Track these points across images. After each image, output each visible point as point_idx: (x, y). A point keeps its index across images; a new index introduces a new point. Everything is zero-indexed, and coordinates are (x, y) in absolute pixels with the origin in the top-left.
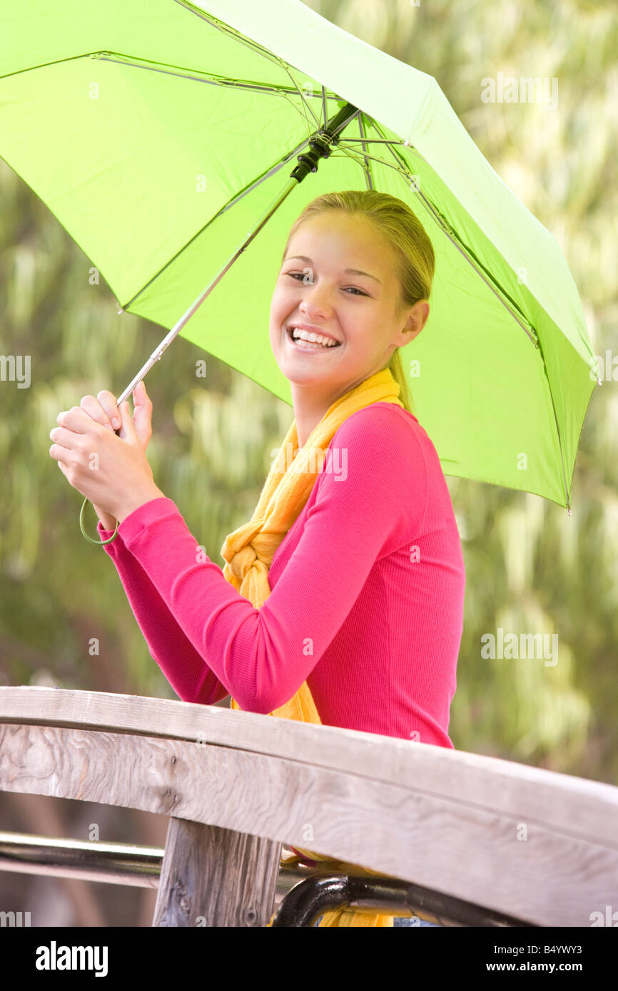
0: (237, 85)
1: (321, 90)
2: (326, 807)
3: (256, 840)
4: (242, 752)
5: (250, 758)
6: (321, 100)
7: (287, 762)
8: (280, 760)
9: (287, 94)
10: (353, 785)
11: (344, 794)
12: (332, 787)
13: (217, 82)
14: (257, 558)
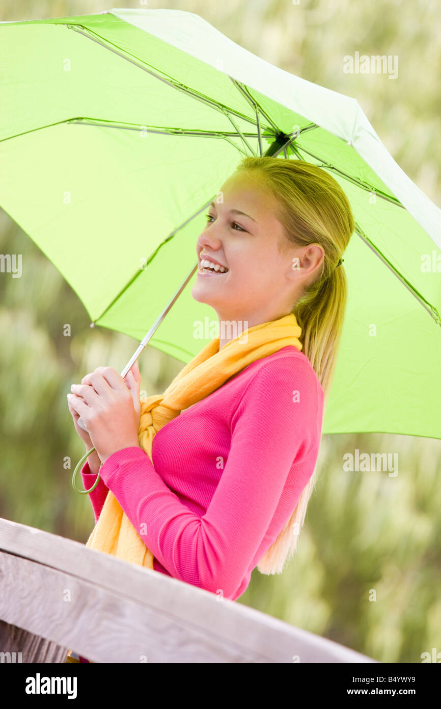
0: (185, 133)
1: (257, 133)
2: (105, 623)
3: (47, 643)
4: (48, 569)
5: (53, 573)
6: (257, 138)
7: (81, 582)
8: (75, 579)
9: (226, 137)
10: (130, 608)
11: (121, 615)
12: (113, 608)
13: (169, 133)
14: (152, 425)
